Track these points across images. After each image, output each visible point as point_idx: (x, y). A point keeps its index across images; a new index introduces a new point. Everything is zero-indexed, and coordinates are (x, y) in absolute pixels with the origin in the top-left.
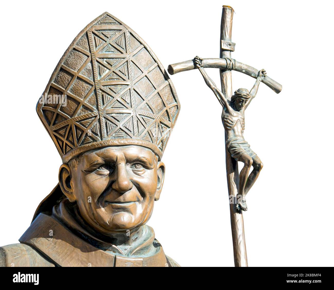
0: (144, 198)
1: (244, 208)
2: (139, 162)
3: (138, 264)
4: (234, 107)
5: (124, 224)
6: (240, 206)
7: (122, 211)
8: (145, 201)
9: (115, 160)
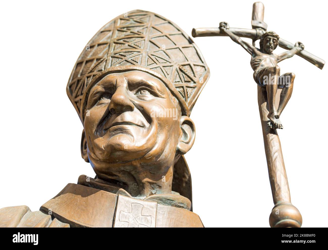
0: (151, 124)
1: (277, 124)
2: (144, 87)
3: (150, 207)
4: (263, 51)
5: (119, 143)
6: (272, 123)
7: (120, 133)
8: (152, 126)
9: (115, 84)
